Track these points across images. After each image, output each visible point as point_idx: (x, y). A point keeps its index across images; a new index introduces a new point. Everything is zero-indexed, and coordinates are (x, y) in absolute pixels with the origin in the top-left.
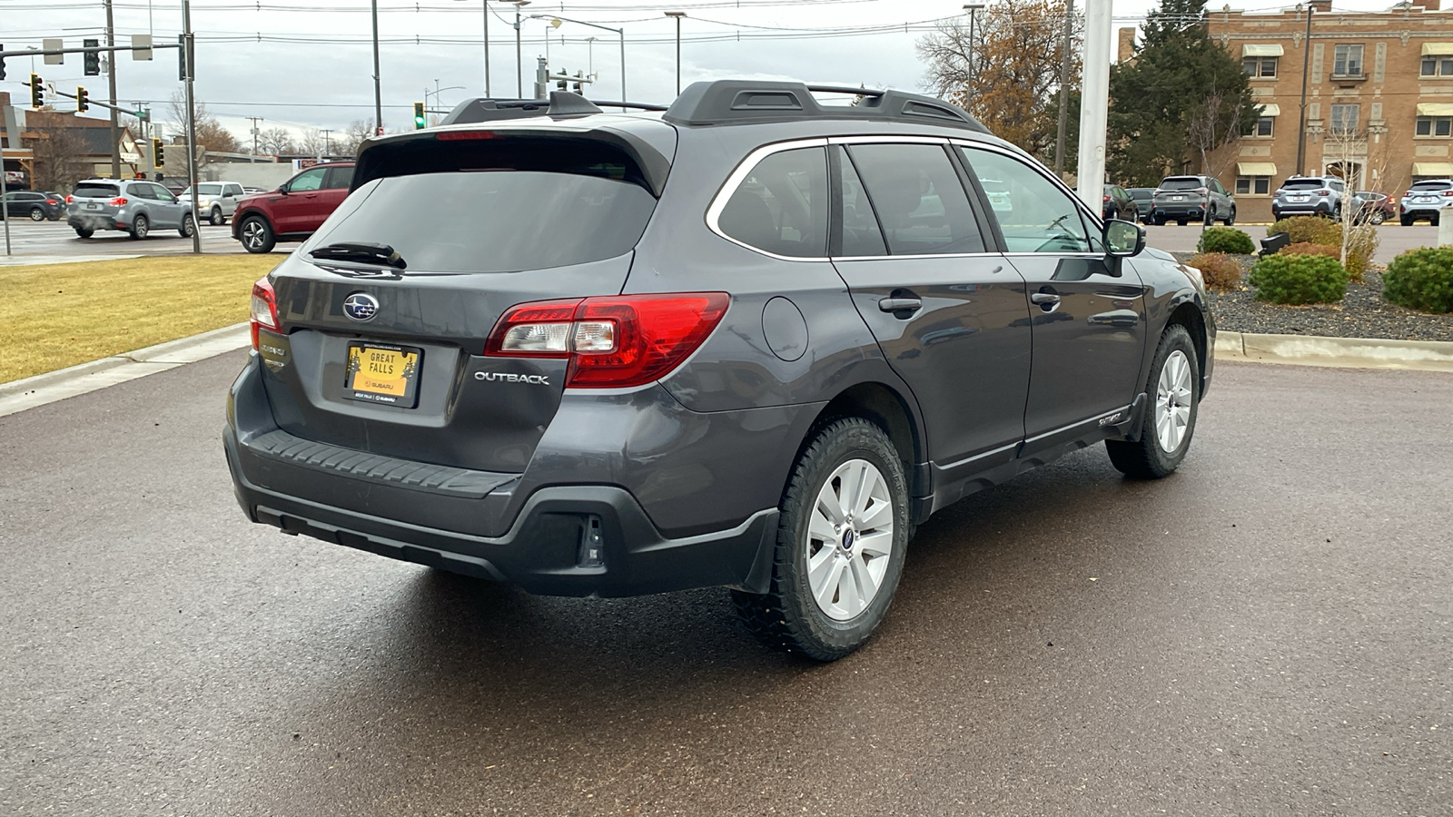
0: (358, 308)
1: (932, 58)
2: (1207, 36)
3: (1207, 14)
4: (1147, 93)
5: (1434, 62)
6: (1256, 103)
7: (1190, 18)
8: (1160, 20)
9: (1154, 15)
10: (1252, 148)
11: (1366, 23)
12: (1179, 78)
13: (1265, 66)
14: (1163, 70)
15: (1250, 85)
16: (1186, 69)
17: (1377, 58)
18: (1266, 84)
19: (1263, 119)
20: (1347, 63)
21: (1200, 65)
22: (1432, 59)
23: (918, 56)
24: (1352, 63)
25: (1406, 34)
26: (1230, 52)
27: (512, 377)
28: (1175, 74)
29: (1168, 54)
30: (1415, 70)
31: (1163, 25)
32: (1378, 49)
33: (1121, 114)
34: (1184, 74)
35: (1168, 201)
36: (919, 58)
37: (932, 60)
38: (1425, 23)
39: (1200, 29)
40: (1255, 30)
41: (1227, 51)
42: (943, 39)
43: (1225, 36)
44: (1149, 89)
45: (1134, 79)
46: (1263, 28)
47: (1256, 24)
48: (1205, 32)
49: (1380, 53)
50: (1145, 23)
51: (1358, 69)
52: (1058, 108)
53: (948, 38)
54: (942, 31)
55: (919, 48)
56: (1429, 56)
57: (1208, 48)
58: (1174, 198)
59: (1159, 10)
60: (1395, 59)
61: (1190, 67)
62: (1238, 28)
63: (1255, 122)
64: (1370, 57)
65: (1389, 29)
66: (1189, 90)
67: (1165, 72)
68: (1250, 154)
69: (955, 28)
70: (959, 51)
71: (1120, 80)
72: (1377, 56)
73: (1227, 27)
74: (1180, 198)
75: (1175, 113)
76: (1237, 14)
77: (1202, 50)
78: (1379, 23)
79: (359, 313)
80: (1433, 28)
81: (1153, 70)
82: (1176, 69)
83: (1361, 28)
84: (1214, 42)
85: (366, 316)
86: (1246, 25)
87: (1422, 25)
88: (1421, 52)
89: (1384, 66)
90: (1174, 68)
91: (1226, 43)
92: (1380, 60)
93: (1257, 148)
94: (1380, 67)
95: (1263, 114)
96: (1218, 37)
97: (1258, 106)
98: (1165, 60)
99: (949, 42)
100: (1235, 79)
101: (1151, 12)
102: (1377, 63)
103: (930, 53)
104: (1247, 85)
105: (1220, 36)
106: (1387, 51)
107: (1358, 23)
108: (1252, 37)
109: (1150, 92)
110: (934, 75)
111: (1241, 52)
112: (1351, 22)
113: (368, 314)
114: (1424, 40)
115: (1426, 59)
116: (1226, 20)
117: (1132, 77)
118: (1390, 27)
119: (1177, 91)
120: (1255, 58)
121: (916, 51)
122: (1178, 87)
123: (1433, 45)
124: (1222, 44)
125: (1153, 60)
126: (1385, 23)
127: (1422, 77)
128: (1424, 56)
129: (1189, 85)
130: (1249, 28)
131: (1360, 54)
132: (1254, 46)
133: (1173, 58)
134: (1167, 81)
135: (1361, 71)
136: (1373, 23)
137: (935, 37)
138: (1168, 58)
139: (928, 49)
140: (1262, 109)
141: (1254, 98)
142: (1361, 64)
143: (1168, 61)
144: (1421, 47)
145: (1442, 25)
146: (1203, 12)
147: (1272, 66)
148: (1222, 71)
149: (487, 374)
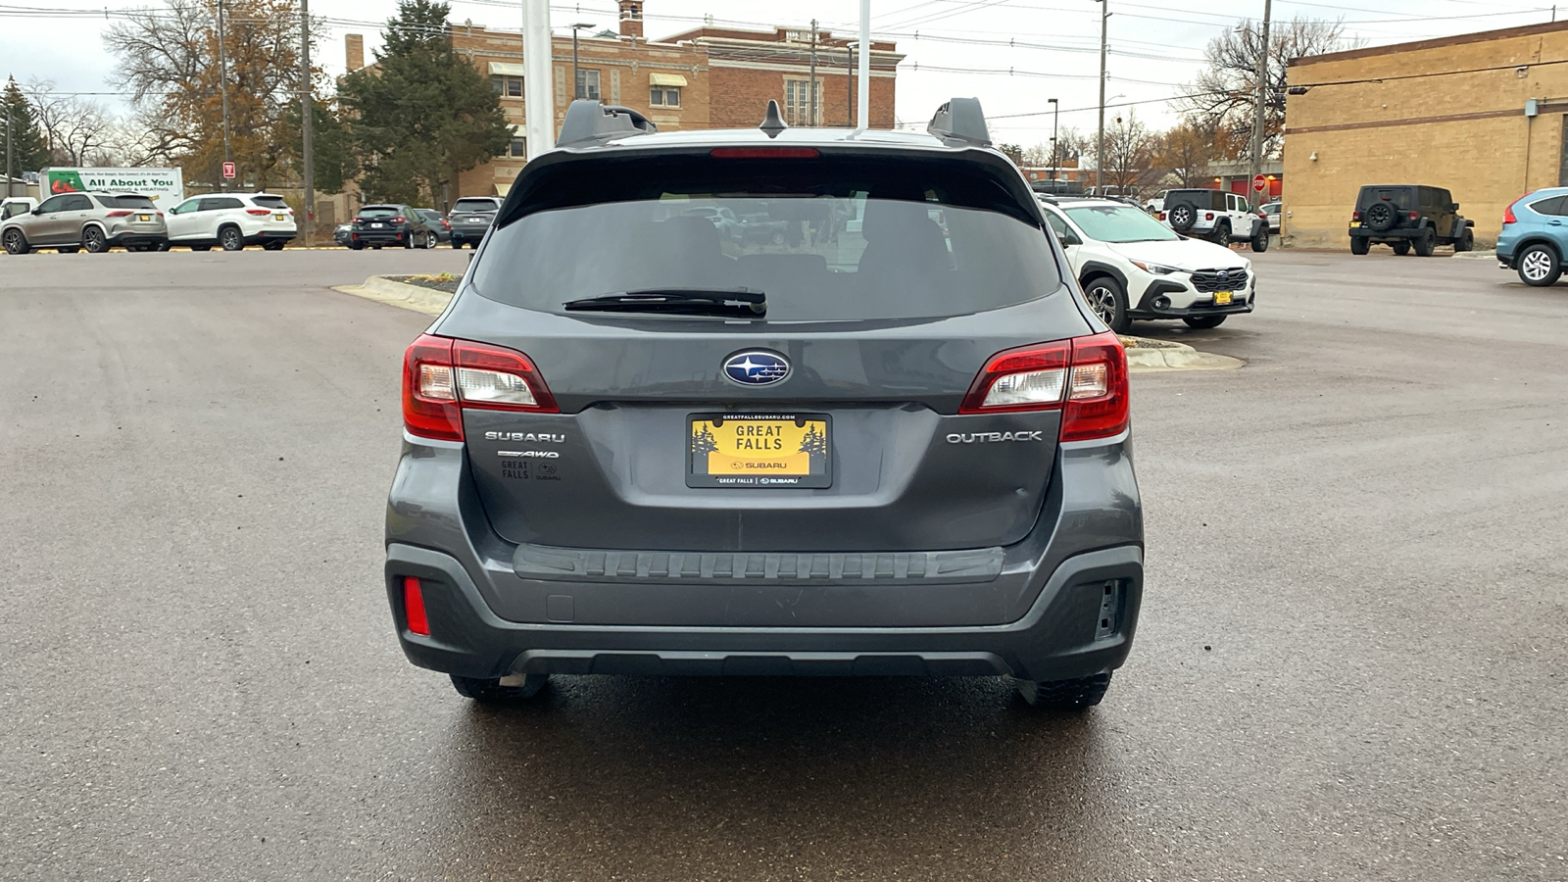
0: (753, 371)
1: (123, 52)
2: (452, 50)
3: (450, 27)
4: (397, 107)
5: (661, 92)
6: (507, 123)
7: (432, 29)
8: (401, 30)
9: (394, 23)
10: (507, 169)
11: (599, 49)
12: (430, 92)
13: (512, 85)
14: (411, 83)
15: (501, 104)
16: (436, 84)
17: (612, 85)
18: (514, 104)
19: (516, 140)
20: (587, 88)
21: (450, 80)
22: (660, 89)
23: (106, 47)
24: (591, 88)
25: (634, 63)
26: (478, 69)
27: (994, 436)
28: (426, 89)
29: (416, 66)
30: (646, 99)
31: (406, 34)
32: (612, 76)
33: (372, 129)
34: (433, 89)
35: (465, 222)
36: (108, 50)
37: (125, 53)
38: (650, 53)
39: (443, 42)
40: (498, 48)
41: (474, 67)
42: (135, 29)
43: (470, 52)
44: (399, 102)
45: (383, 91)
46: (506, 46)
47: (499, 42)
48: (451, 45)
49: (615, 80)
50: (386, 31)
51: (597, 94)
52: (301, 118)
53: (143, 30)
54: (134, 20)
55: (106, 38)
56: (656, 86)
57: (454, 63)
58: (471, 220)
59: (399, 19)
60: (629, 87)
61: (440, 82)
62: (482, 44)
63: (509, 142)
64: (606, 84)
65: (619, 57)
66: (441, 106)
67: (415, 85)
68: (506, 175)
69: (151, 18)
70: (157, 45)
71: (368, 91)
72: (612, 83)
73: (471, 42)
74: (478, 220)
75: (427, 129)
76: (479, 30)
77: (448, 64)
78: (611, 50)
79: (757, 376)
80: (658, 60)
81: (402, 82)
82: (426, 83)
83: (596, 54)
84: (461, 57)
85: (771, 379)
86: (489, 41)
87: (648, 55)
88: (648, 81)
89: (619, 93)
90: (424, 82)
91: (472, 59)
92: (616, 86)
93: (512, 169)
94: (616, 94)
95: (516, 134)
96: (463, 52)
97: (510, 127)
98: (413, 73)
99: (144, 34)
100: (485, 97)
101: (391, 20)
102: (613, 89)
103: (122, 45)
104: (498, 105)
105: (468, 52)
106: (621, 79)
107: (593, 49)
108: (496, 55)
109: (402, 105)
110: (127, 72)
111: (487, 71)
112: (587, 47)
113: (773, 376)
114: (650, 70)
115: (654, 89)
116: (469, 34)
117: (380, 88)
118: (622, 55)
119: (429, 107)
120: (501, 76)
121: (102, 41)
122: (429, 102)
123: (659, 75)
124: (468, 59)
125: (401, 71)
126: (616, 51)
127: (652, 106)
128: (652, 86)
129: (441, 100)
130: (492, 45)
131: (597, 79)
132: (499, 64)
133: (420, 71)
134: (417, 95)
135: (600, 96)
136: (606, 50)
137: (125, 27)
138: (416, 70)
139: (118, 40)
140: (515, 129)
141: (506, 118)
142: (599, 89)
143: (416, 74)
144: (649, 77)
145: (664, 57)
146: (444, 25)
147: (517, 85)
148: (472, 87)
149: (963, 435)
